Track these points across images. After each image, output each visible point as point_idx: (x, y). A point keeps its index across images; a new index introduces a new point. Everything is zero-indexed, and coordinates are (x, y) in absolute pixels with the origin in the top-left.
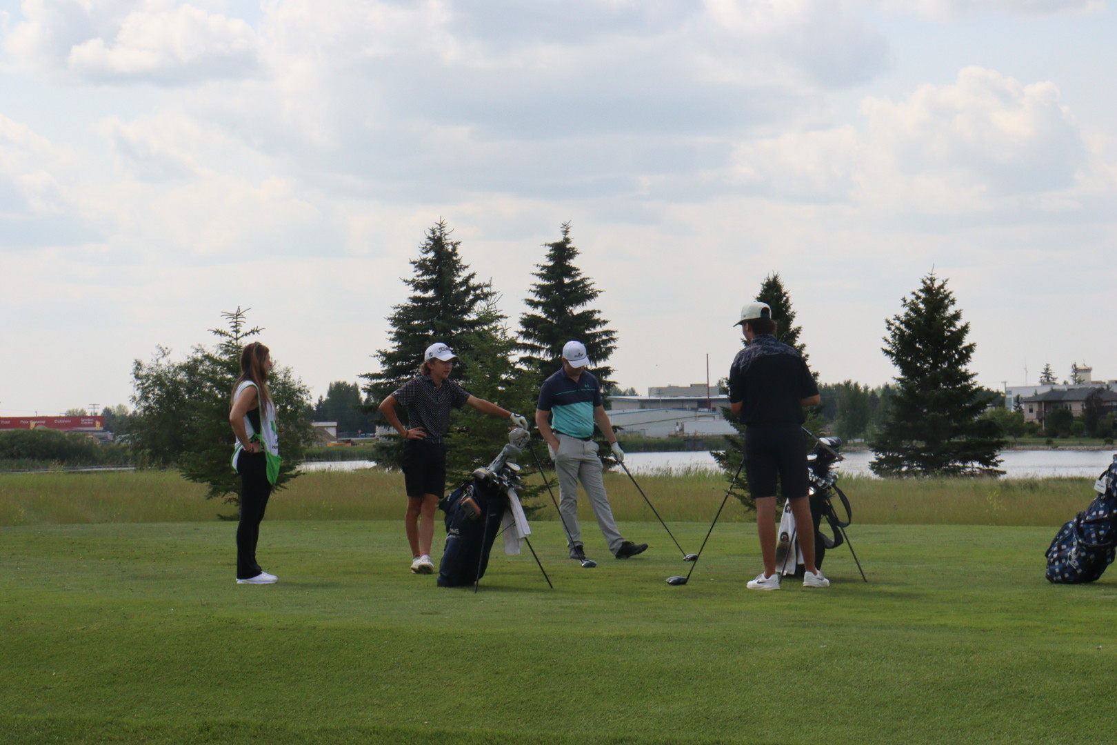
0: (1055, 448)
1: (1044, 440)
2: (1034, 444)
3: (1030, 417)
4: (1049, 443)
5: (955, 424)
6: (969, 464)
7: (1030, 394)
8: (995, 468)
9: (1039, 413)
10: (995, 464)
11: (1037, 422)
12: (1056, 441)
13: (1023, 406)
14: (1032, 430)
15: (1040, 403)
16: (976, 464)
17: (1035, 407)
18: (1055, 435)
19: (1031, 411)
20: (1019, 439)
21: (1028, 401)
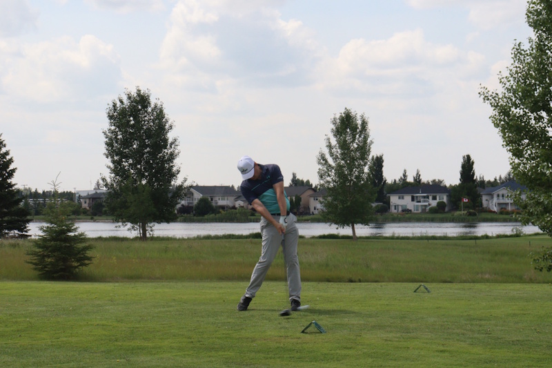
0: (95, 221)
1: (90, 217)
2: (84, 219)
3: (85, 206)
4: (92, 219)
5: (5, 210)
6: (12, 232)
7: (85, 194)
8: (26, 234)
9: (89, 204)
10: (26, 232)
11: (88, 208)
12: (95, 218)
13: (82, 200)
14: (85, 212)
15: (90, 199)
16: (16, 232)
17: (88, 201)
18: (95, 215)
19: (85, 202)
20: (78, 217)
21: (84, 198)
